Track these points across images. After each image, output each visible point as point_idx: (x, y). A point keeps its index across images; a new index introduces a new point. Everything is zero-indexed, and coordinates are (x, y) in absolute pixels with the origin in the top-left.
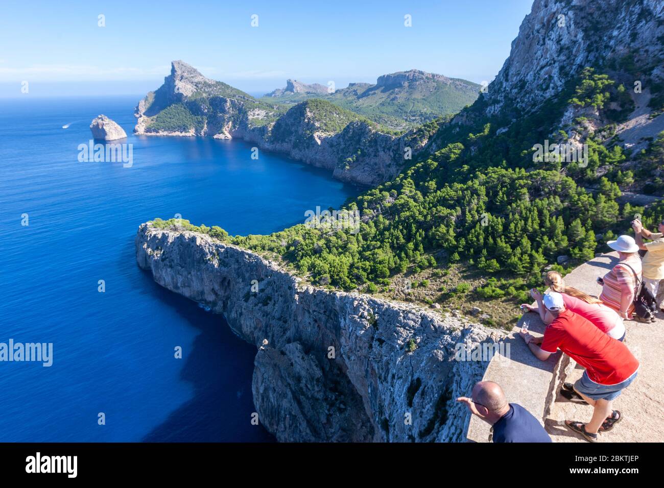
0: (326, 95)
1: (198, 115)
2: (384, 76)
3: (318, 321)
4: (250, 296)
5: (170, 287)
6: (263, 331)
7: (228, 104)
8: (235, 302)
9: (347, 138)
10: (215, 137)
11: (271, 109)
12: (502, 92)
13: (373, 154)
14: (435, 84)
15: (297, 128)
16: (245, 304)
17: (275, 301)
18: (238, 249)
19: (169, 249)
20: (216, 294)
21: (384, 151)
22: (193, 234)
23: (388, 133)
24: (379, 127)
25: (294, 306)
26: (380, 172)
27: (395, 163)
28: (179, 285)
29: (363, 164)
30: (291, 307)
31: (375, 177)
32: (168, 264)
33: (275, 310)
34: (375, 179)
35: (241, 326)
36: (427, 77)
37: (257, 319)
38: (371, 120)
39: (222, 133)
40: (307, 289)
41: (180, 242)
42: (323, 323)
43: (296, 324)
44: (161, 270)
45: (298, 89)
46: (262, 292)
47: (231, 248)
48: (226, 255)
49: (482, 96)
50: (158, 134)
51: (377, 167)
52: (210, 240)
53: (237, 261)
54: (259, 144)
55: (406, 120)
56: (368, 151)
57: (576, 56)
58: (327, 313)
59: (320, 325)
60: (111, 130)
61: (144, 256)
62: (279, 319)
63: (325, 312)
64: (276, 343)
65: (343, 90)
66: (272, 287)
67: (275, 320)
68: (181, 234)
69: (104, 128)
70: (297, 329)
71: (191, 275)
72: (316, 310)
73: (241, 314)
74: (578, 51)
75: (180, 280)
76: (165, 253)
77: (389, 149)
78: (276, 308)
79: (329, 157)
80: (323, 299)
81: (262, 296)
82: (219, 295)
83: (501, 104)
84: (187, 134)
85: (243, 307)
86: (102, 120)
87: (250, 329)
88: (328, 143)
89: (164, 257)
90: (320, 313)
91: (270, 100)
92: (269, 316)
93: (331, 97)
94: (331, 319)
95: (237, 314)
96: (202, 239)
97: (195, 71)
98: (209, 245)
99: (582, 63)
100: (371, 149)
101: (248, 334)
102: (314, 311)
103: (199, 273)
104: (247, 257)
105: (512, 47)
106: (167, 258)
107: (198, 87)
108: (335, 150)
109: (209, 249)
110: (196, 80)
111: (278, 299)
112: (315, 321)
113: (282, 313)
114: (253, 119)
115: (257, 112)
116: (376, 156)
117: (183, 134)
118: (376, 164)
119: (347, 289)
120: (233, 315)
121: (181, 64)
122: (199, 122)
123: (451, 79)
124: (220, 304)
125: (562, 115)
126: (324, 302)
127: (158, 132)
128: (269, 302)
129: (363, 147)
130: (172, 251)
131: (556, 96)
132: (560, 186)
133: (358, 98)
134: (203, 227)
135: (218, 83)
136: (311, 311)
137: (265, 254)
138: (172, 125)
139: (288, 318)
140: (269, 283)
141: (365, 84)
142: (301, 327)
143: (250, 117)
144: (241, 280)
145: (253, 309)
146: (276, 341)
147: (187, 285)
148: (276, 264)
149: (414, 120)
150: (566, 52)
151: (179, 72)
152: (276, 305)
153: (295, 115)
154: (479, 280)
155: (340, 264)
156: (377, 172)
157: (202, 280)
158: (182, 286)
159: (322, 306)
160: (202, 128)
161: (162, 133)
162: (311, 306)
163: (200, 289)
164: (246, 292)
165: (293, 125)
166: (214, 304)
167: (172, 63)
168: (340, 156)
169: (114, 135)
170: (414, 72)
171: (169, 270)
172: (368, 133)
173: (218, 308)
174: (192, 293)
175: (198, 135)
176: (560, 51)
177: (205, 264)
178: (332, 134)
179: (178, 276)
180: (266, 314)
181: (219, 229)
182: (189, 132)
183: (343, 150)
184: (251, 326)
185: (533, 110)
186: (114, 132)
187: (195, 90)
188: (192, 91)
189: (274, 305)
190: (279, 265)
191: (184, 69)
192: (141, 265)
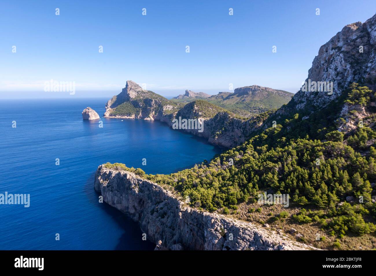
0: (206, 98)
1: (137, 108)
2: (238, 88)
3: (193, 230)
4: (154, 212)
5: (110, 203)
6: (160, 235)
7: (153, 102)
8: (145, 215)
9: (217, 121)
10: (145, 119)
11: (176, 105)
12: (305, 97)
13: (231, 130)
14: (267, 93)
15: (189, 115)
16: (151, 216)
17: (168, 216)
18: (150, 182)
19: (112, 180)
20: (136, 209)
21: (237, 128)
22: (125, 172)
23: (240, 119)
24: (235, 115)
25: (179, 220)
26: (235, 140)
27: (244, 136)
28: (115, 202)
29: (225, 135)
30: (177, 220)
31: (232, 143)
32: (111, 189)
33: (168, 221)
34: (232, 144)
35: (148, 230)
36: (262, 89)
37: (157, 226)
38: (231, 112)
39: (149, 117)
40: (187, 209)
41: (118, 177)
42: (195, 232)
43: (180, 232)
44: (106, 193)
45: (191, 95)
46: (161, 209)
47: (145, 181)
48: (143, 186)
49: (293, 99)
50: (116, 117)
51: (233, 137)
52: (134, 176)
53: (149, 190)
54: (168, 123)
55: (251, 112)
56: (228, 128)
57: (347, 77)
58: (198, 226)
59: (194, 233)
60: (92, 115)
61: (98, 184)
62: (170, 227)
63: (197, 225)
64: (167, 244)
65: (215, 95)
66: (167, 207)
67: (168, 228)
68: (119, 172)
69: (89, 113)
70: (180, 234)
71: (123, 197)
72: (192, 223)
73: (148, 223)
74: (348, 74)
75: (116, 199)
76: (110, 183)
77: (240, 128)
78: (169, 220)
79: (206, 131)
80: (196, 216)
81: (161, 212)
82: (137, 210)
83: (305, 103)
84: (131, 118)
85: (150, 218)
86: (89, 110)
87: (153, 232)
88: (206, 123)
89: (108, 185)
90: (194, 225)
91: (176, 101)
92: (164, 225)
93: (209, 99)
94: (201, 230)
95: (146, 222)
96: (130, 175)
97: (138, 85)
98: (134, 179)
99: (351, 81)
100: (230, 128)
101: (152, 236)
102: (191, 224)
103: (127, 196)
104: (154, 187)
105: (309, 73)
106: (110, 185)
107: (138, 93)
108: (210, 128)
109: (133, 181)
110: (138, 90)
111: (170, 214)
112: (191, 230)
113: (172, 224)
114: (166, 110)
115: (168, 106)
116: (233, 131)
117: (129, 117)
118: (232, 136)
119: (211, 211)
120: (144, 223)
121: (131, 82)
122: (137, 111)
123: (276, 90)
124: (137, 215)
125: (341, 109)
126: (196, 218)
127: (116, 116)
128: (165, 216)
129: (225, 126)
130: (113, 181)
131: (337, 99)
132: (344, 151)
133: (224, 100)
134: (132, 168)
135: (149, 92)
136: (189, 224)
137: (165, 186)
138: (123, 112)
139: (175, 227)
140: (166, 204)
141: (228, 93)
142: (182, 233)
143: (164, 109)
144: (150, 201)
145: (155, 220)
146: (167, 242)
147: (120, 202)
148: (170, 192)
149: (255, 112)
150: (340, 75)
151: (130, 86)
152: (169, 218)
153: (188, 108)
154: (294, 209)
155: (207, 194)
156: (233, 141)
157: (128, 200)
158: (117, 203)
159: (196, 221)
160: (139, 114)
161: (117, 117)
162: (189, 220)
163: (127, 205)
164: (152, 209)
165: (187, 113)
166: (134, 215)
167: (127, 82)
168: (212, 131)
169: (93, 117)
170: (255, 86)
171: (110, 193)
172: (228, 118)
173: (136, 218)
174: (122, 208)
175: (136, 118)
176: (337, 74)
177: (131, 190)
178: (208, 119)
179: (115, 197)
180: (163, 224)
181: (140, 170)
182: (131, 116)
183: (214, 127)
184: (153, 231)
185: (324, 107)
186: (93, 116)
187: (137, 95)
188: (135, 96)
189: (168, 218)
190: (172, 193)
191: (132, 85)
192: (96, 189)
